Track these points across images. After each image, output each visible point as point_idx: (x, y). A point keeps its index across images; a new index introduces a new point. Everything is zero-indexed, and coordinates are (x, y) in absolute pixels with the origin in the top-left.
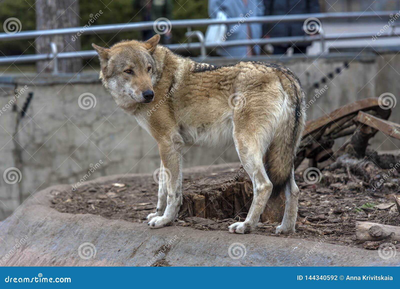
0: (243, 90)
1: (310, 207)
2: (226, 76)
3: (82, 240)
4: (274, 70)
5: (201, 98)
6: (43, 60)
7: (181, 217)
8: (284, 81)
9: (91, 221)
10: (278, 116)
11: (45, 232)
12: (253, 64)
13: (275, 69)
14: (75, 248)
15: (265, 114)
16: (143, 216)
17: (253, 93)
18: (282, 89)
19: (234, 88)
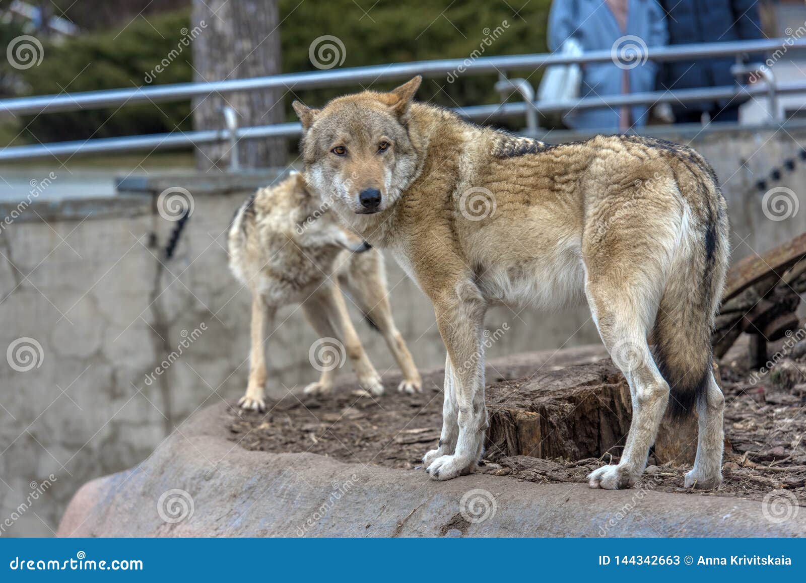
0: (600, 195)
1: (753, 433)
2: (567, 165)
3: (292, 506)
4: (664, 153)
5: (511, 206)
6: (209, 143)
7: (493, 456)
8: (682, 177)
9: (310, 468)
10: (672, 247)
11: (218, 491)
12: (622, 140)
13: (666, 151)
14: (278, 522)
15: (645, 244)
16: (414, 456)
17: (619, 202)
18: (677, 193)
19: (582, 189)
